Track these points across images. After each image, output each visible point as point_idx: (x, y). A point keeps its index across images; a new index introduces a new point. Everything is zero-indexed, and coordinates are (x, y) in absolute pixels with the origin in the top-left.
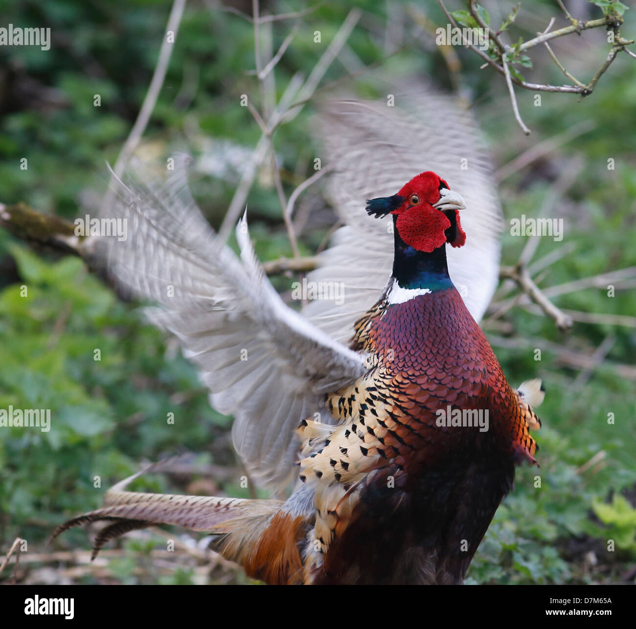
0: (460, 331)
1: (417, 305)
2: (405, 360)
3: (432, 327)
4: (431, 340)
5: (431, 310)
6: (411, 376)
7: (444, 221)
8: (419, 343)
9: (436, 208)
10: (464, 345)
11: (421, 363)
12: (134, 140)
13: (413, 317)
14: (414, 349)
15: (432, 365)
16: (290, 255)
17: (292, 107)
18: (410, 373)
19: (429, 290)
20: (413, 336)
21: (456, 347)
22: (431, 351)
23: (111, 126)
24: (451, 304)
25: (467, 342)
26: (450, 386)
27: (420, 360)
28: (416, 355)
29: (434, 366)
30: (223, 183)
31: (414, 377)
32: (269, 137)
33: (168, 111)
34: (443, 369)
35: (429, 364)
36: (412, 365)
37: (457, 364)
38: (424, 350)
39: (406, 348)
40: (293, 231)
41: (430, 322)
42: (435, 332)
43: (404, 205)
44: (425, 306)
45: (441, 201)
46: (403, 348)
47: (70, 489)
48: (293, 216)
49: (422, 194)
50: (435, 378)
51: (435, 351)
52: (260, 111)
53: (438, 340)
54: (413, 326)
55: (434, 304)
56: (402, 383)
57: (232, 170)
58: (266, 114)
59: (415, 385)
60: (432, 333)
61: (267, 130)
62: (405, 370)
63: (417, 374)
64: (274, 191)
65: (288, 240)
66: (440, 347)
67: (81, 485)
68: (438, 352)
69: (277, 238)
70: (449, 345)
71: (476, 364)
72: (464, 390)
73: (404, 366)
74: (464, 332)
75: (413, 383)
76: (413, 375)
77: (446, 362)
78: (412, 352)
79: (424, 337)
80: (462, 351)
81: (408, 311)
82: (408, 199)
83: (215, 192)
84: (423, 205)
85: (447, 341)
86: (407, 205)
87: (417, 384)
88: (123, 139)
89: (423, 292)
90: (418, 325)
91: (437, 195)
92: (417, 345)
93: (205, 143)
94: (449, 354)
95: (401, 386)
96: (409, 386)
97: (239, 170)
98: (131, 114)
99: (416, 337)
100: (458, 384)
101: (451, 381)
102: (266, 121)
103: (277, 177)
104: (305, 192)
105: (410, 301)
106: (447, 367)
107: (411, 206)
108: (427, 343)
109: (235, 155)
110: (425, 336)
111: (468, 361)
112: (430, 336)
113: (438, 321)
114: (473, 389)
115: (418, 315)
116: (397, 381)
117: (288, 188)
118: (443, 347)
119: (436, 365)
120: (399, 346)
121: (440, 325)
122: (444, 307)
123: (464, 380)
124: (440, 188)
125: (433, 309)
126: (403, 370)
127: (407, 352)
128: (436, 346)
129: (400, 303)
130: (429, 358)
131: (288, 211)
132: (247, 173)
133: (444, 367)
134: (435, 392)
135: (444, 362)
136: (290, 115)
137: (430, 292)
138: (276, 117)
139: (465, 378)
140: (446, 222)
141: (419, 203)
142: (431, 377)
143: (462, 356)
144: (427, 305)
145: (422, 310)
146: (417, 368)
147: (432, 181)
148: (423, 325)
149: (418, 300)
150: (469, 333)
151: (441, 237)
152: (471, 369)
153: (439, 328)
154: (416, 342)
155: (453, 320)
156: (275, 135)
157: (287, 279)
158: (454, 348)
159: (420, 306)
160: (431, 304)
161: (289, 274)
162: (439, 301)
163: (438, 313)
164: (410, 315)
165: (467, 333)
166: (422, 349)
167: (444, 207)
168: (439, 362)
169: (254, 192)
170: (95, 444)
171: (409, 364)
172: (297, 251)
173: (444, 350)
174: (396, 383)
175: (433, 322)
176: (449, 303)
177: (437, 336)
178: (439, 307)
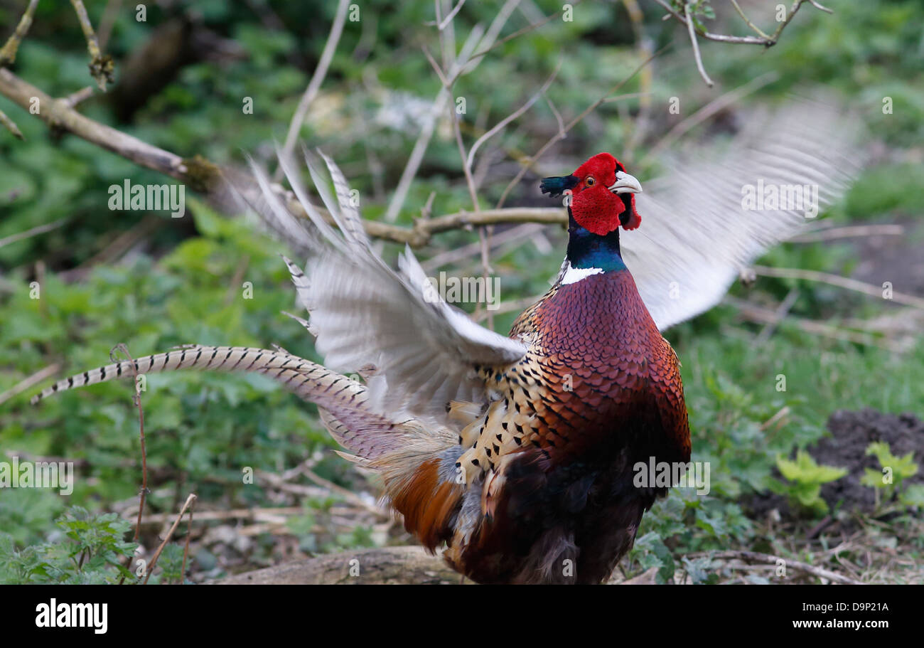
0: (628, 320)
1: (588, 286)
2: (563, 342)
3: (599, 312)
4: (594, 326)
5: (602, 292)
6: (567, 358)
7: (619, 205)
8: (580, 327)
9: (612, 191)
10: (627, 335)
11: (578, 348)
12: (313, 92)
13: (581, 299)
14: (573, 332)
15: (589, 351)
16: (470, 208)
17: (472, 58)
18: (566, 355)
19: (601, 269)
20: (576, 319)
21: (617, 338)
22: (590, 338)
23: (289, 78)
24: (624, 286)
25: (631, 331)
26: (605, 375)
27: (577, 345)
28: (574, 339)
29: (591, 354)
30: (403, 135)
31: (570, 361)
32: (449, 88)
33: (346, 63)
34: (600, 357)
35: (586, 350)
36: (570, 348)
37: (615, 354)
38: (583, 336)
39: (565, 330)
40: (473, 184)
41: (597, 306)
42: (600, 318)
43: (579, 187)
44: (596, 287)
45: (617, 184)
46: (563, 329)
47: (248, 445)
48: (473, 170)
49: (597, 176)
50: (591, 366)
51: (594, 338)
52: (440, 62)
53: (601, 327)
54: (579, 309)
55: (606, 285)
56: (556, 364)
57: (411, 122)
58: (446, 66)
59: (570, 369)
60: (597, 318)
61: (447, 81)
62: (562, 351)
63: (573, 357)
64: (455, 143)
65: (468, 192)
66: (601, 334)
67: (258, 441)
68: (597, 340)
69: (457, 191)
70: (611, 333)
71: (636, 355)
72: (619, 381)
73: (561, 347)
74: (631, 322)
75: (567, 366)
76: (569, 358)
77: (604, 351)
78: (571, 336)
79: (587, 322)
80: (623, 342)
81: (578, 292)
82: (583, 180)
83: (395, 144)
84: (598, 187)
85: (610, 329)
86: (582, 186)
87: (572, 368)
88: (301, 90)
89: (596, 271)
90: (584, 308)
91: (613, 178)
92: (577, 329)
93: (384, 96)
94: (608, 343)
95: (555, 367)
96: (563, 368)
97: (419, 122)
98: (309, 66)
99: (579, 320)
100: (614, 374)
101: (607, 370)
102: (446, 73)
103: (458, 129)
104: (485, 144)
105: (580, 282)
106: (604, 356)
107: (586, 188)
108: (589, 328)
109: (415, 107)
110: (589, 320)
111: (627, 353)
112: (594, 321)
113: (607, 305)
114: (628, 381)
115: (586, 297)
116: (551, 362)
117: (468, 140)
118: (604, 335)
119: (593, 352)
120: (559, 327)
121: (608, 312)
122: (615, 290)
123: (620, 371)
124: (616, 171)
125: (604, 291)
126: (559, 352)
127: (566, 334)
128: (597, 333)
129: (570, 283)
130: (588, 343)
131: (468, 164)
132: (427, 126)
133: (601, 355)
134: (589, 379)
135: (601, 350)
136: (471, 66)
137: (603, 273)
138: (455, 69)
139: (622, 369)
140: (621, 206)
141: (594, 185)
142: (587, 364)
143: (622, 347)
144: (599, 287)
145: (592, 291)
146: (575, 353)
147: (608, 163)
148: (589, 309)
149: (590, 281)
150: (636, 322)
151: (615, 221)
152: (629, 360)
153: (606, 314)
154: (577, 325)
155: (623, 306)
156: (454, 87)
157: (467, 232)
158: (615, 338)
159: (591, 287)
160: (603, 285)
161: (469, 228)
162: (612, 283)
163: (608, 296)
164: (578, 296)
165: (633, 322)
166: (582, 334)
167: (620, 190)
168: (597, 350)
169: (434, 145)
170: (272, 400)
171: (567, 347)
172: (477, 205)
173: (604, 338)
174: (550, 364)
175: (600, 307)
176: (621, 285)
177: (601, 322)
178: (610, 289)
